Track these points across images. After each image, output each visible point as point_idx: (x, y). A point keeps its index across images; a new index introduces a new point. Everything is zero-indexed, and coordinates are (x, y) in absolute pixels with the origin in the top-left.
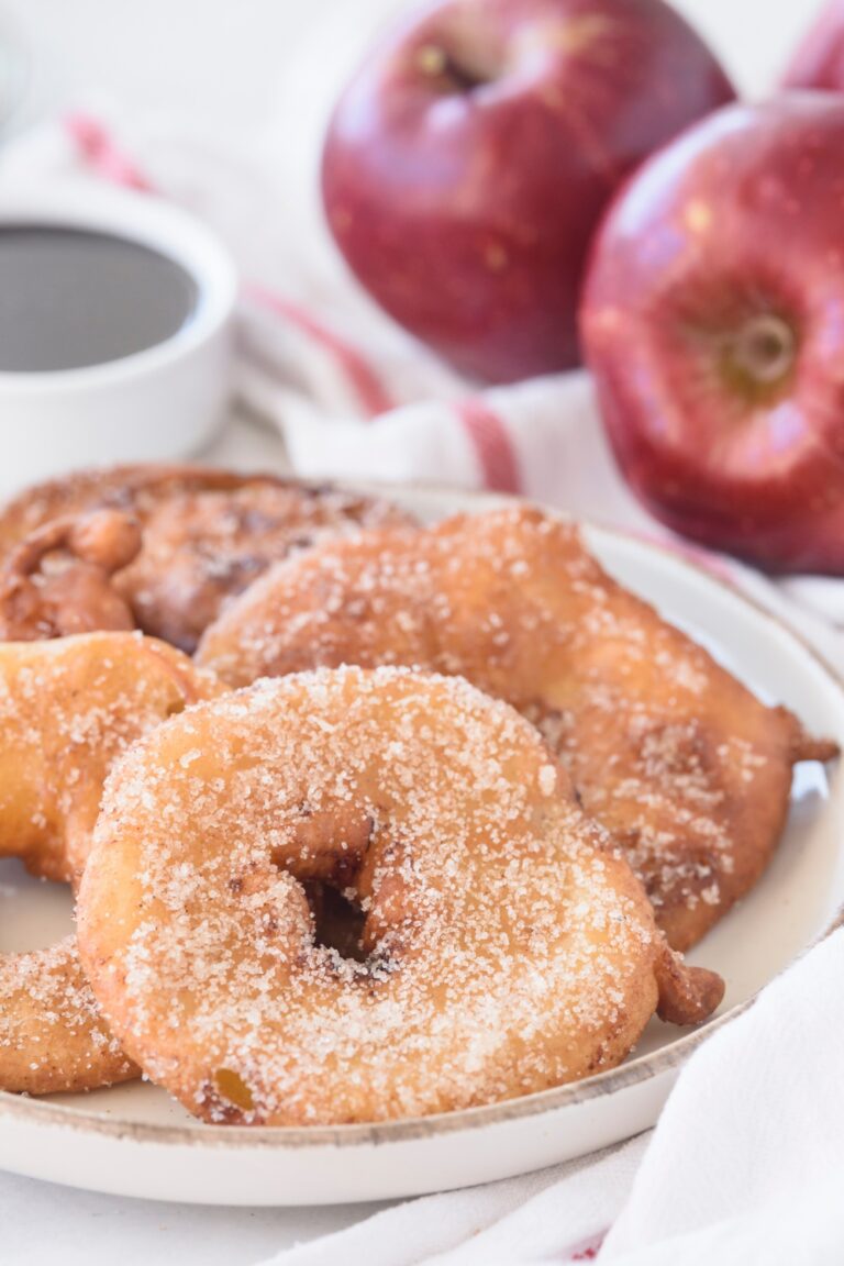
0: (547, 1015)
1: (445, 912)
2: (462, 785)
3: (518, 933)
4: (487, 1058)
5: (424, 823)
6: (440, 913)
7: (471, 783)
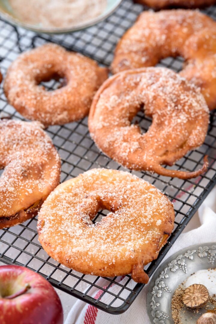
0: (98, 253)
1: (111, 225)
2: (143, 212)
3: (118, 238)
4: (78, 251)
5: (129, 212)
6: (110, 224)
7: (145, 212)
